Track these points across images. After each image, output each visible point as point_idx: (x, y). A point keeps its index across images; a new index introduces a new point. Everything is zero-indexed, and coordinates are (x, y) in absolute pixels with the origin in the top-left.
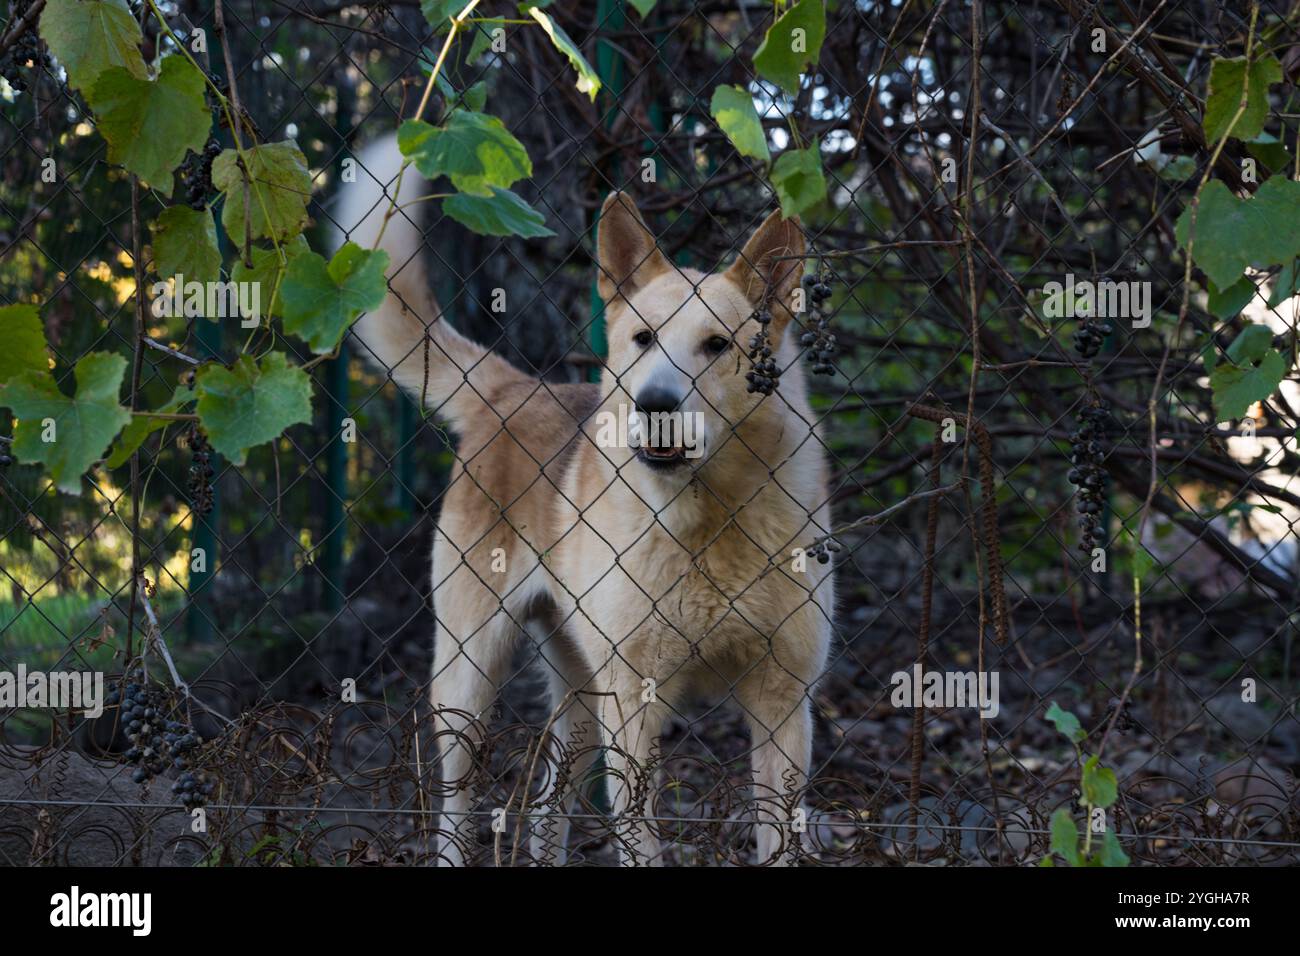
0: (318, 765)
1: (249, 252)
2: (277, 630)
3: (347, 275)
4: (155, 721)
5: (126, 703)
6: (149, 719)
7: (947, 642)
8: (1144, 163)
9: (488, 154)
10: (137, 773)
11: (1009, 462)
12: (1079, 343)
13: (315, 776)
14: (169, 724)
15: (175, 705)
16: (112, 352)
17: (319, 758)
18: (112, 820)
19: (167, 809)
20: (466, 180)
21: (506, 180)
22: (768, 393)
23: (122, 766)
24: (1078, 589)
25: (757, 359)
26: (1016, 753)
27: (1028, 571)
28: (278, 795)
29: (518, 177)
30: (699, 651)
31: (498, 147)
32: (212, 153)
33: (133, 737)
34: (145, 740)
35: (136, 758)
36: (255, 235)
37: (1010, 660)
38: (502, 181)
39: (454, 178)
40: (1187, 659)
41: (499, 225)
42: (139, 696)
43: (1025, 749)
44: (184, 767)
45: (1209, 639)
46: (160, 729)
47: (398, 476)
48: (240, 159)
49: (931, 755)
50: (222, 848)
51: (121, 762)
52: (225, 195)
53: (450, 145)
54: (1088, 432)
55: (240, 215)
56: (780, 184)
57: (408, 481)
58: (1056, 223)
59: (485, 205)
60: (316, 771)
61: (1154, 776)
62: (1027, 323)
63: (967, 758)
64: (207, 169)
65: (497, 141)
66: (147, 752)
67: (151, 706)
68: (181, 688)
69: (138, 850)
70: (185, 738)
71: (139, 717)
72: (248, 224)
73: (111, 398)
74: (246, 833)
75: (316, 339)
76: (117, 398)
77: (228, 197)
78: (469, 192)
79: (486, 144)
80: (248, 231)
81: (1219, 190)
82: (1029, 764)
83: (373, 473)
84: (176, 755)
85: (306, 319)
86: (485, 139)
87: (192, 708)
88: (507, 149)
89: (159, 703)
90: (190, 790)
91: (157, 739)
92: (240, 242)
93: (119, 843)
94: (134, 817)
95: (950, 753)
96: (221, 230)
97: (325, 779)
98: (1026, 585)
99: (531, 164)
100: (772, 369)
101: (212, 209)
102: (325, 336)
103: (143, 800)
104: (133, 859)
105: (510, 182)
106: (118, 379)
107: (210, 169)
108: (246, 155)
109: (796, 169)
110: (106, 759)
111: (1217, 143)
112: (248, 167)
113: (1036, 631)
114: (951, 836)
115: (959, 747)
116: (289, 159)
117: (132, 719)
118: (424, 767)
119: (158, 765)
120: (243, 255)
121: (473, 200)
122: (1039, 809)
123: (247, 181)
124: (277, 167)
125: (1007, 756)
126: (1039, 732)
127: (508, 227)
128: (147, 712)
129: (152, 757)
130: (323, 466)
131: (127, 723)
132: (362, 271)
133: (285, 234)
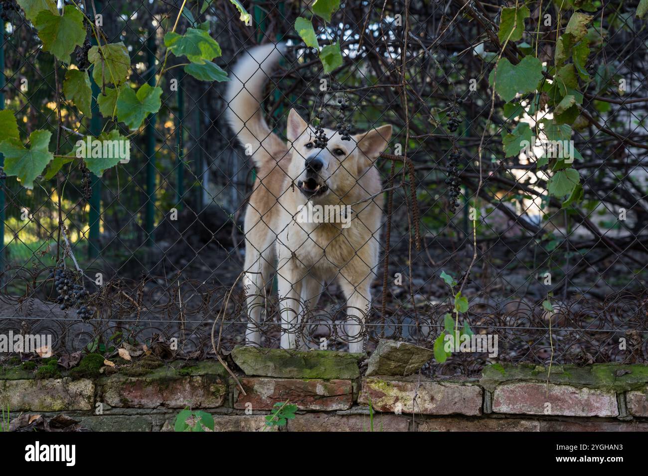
0: (138, 303)
1: (104, 89)
2: (127, 253)
3: (145, 98)
4: (69, 285)
5: (57, 277)
6: (67, 283)
7: (402, 257)
8: (478, 55)
9: (203, 47)
10: (62, 306)
11: (428, 184)
12: (449, 126)
13: (137, 307)
14: (75, 286)
15: (78, 278)
16: (45, 130)
17: (139, 300)
18: (53, 326)
19: (75, 321)
20: (193, 58)
21: (210, 57)
22: (323, 149)
23: (55, 304)
24: (455, 234)
25: (318, 134)
26: (429, 299)
27: (435, 228)
28: (122, 316)
29: (215, 56)
30: (295, 255)
31: (207, 44)
32: (87, 48)
33: (60, 291)
34: (65, 292)
35: (61, 300)
36: (107, 82)
37: (427, 264)
38: (209, 57)
39: (189, 56)
40: (498, 261)
41: (208, 76)
42: (62, 274)
43: (432, 298)
44: (82, 304)
45: (508, 253)
46: (71, 288)
47: (177, 191)
48: (99, 50)
49: (394, 301)
50: (98, 337)
51: (56, 302)
52: (93, 65)
53: (186, 43)
54: (453, 163)
55: (100, 74)
56: (323, 59)
57: (181, 193)
58: (445, 85)
59: (202, 68)
60: (137, 305)
61: (482, 306)
62: (431, 122)
63: (409, 302)
64: (86, 54)
65: (206, 41)
66: (66, 297)
67: (68, 279)
68: (79, 271)
69: (64, 338)
70: (82, 291)
71: (62, 283)
72: (104, 77)
73: (45, 148)
74: (109, 331)
75: (131, 125)
76: (48, 149)
77: (95, 66)
78: (195, 62)
79: (202, 42)
80: (104, 80)
81: (505, 62)
82: (434, 303)
83: (167, 190)
84: (78, 298)
85: (127, 116)
86: (201, 40)
87: (84, 280)
88: (211, 45)
89: (71, 277)
90: (84, 313)
91: (70, 292)
92: (100, 85)
93: (56, 336)
94: (62, 325)
95: (402, 300)
96: (92, 80)
97: (142, 309)
98: (435, 234)
99: (221, 51)
100: (324, 138)
101: (88, 71)
102: (135, 123)
103: (65, 317)
104: (62, 341)
105: (212, 58)
106: (48, 140)
107: (87, 54)
108: (102, 48)
109: (329, 53)
110: (49, 301)
111: (504, 43)
112: (103, 54)
113: (438, 252)
114: (398, 328)
115: (406, 297)
116: (120, 50)
117: (59, 284)
118: (182, 303)
119: (71, 303)
120: (102, 91)
121: (197, 66)
122: (433, 317)
123: (103, 59)
124: (115, 53)
125: (424, 301)
126: (438, 291)
127: (212, 77)
128: (66, 281)
129: (68, 300)
130: (145, 187)
131: (57, 286)
132: (150, 96)
133: (119, 82)
